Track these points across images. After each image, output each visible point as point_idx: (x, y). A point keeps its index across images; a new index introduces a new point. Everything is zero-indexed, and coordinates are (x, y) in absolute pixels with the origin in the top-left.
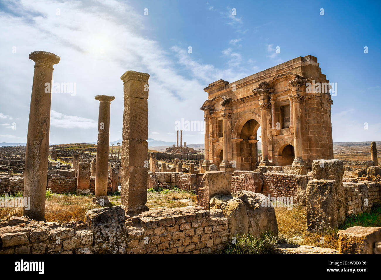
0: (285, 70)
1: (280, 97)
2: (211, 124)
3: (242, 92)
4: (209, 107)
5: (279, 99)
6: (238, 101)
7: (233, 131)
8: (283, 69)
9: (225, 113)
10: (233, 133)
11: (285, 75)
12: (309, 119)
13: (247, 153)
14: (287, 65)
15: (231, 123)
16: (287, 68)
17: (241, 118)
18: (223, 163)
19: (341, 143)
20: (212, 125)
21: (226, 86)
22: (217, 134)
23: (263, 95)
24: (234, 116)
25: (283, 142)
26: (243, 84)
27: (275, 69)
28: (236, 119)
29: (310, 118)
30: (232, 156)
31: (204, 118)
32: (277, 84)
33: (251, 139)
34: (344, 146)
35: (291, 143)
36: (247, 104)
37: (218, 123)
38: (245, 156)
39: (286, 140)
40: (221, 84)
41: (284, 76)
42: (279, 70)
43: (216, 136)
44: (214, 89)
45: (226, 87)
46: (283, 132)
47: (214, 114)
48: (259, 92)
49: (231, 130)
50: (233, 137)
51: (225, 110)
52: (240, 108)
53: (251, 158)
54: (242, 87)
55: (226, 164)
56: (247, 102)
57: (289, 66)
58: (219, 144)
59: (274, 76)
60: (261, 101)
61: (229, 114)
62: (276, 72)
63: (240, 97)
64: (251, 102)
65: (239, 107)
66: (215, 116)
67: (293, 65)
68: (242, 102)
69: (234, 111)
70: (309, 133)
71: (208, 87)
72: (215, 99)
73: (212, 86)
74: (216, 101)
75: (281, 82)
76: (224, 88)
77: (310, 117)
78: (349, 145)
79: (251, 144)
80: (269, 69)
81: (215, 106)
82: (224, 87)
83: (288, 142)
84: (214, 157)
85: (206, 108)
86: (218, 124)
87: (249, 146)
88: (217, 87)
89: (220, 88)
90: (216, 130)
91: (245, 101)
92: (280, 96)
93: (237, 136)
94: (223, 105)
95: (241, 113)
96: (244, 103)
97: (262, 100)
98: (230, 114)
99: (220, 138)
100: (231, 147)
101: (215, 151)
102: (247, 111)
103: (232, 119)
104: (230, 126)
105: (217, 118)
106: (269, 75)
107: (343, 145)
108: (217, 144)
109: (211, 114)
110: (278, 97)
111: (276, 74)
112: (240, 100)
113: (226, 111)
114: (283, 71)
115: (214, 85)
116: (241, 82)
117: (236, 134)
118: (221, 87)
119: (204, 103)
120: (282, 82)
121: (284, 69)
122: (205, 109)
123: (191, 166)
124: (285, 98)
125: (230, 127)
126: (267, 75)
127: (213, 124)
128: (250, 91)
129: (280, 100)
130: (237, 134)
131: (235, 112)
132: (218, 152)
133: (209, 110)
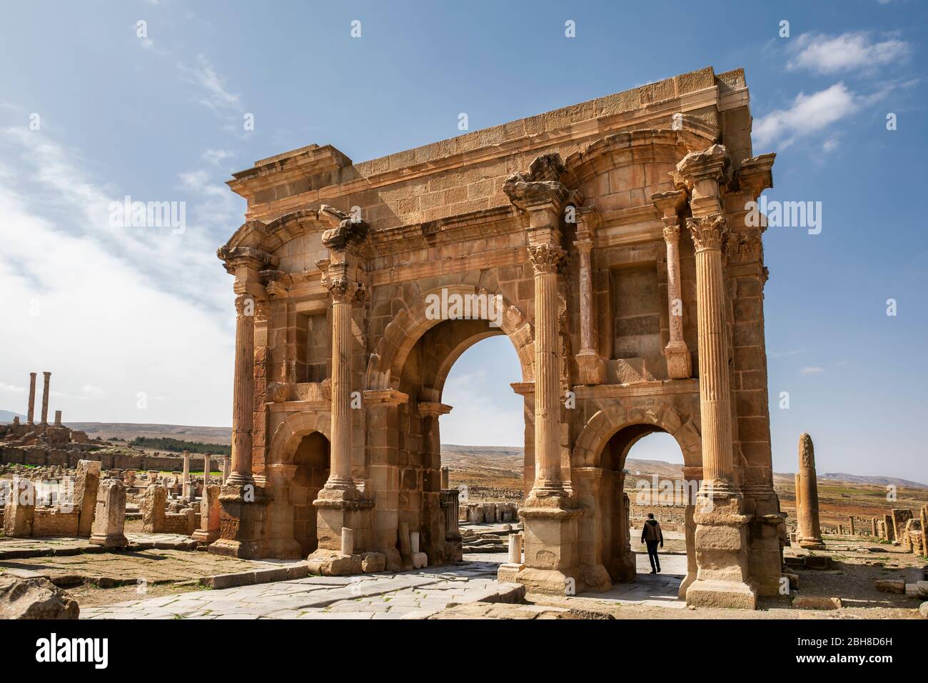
0: (643, 117)
1: (612, 232)
2: (260, 325)
3: (425, 201)
4: (258, 252)
5: (606, 238)
6: (406, 235)
7: (375, 359)
8: (633, 112)
9: (345, 277)
10: (373, 369)
11: (645, 138)
12: (739, 324)
13: (414, 453)
14: (650, 99)
15: (365, 325)
16: (648, 112)
17: (414, 308)
18: (335, 488)
19: (457, 446)
20: (266, 329)
21: (340, 171)
22: (289, 367)
23: (550, 210)
24: (381, 298)
25: (621, 410)
26: (431, 167)
27: (589, 113)
28: (390, 309)
29: (744, 323)
30: (367, 463)
31: (236, 296)
32: (597, 175)
33: (430, 401)
34: (463, 455)
35: (657, 416)
36: (447, 252)
37: (297, 325)
38: (407, 465)
39: (638, 403)
40: (318, 161)
41: (642, 142)
42: (612, 116)
43: (283, 374)
44: (282, 180)
45: (344, 175)
46: (618, 374)
47: (280, 284)
48: (534, 196)
49: (363, 354)
50: (374, 384)
51: (346, 265)
52: (410, 267)
53: (425, 472)
54: (423, 180)
55: (346, 496)
56: (445, 243)
57: (661, 104)
58: (299, 408)
59: (585, 139)
60: (539, 232)
61: (360, 285)
62: (597, 123)
63: (415, 218)
64: (467, 244)
65: (405, 262)
66: (282, 291)
67: (679, 99)
68: (425, 241)
69: (379, 275)
70: (742, 383)
71: (253, 172)
72: (285, 220)
73: (271, 166)
74: (288, 230)
75: (616, 167)
76: (334, 178)
77: (745, 316)
78: (471, 452)
79: (425, 419)
80: (560, 111)
81: (285, 252)
82: (330, 177)
83: (642, 413)
84: (271, 463)
85: (244, 250)
86: (294, 327)
87: (419, 426)
88: (297, 172)
89: (309, 180)
90: (285, 350)
91: (439, 238)
92: (610, 223)
93: (392, 380)
94: (337, 244)
95: (414, 285)
96: (433, 245)
97: (545, 227)
98: (363, 288)
99: (303, 386)
100: (362, 424)
101: (280, 438)
102: (446, 278)
103: (367, 307)
104: (359, 339)
105: (291, 302)
106: (565, 134)
107: (462, 451)
108: (290, 407)
109: (264, 282)
110: (604, 228)
111: (597, 132)
112: (420, 233)
113: (348, 269)
114: (631, 120)
115: (282, 162)
116: (420, 160)
117: (389, 372)
118: (318, 176)
119: (237, 233)
120: (621, 171)
121: (637, 115)
122: (242, 257)
123: (155, 494)
124: (633, 234)
125: (361, 342)
126: (552, 136)
127: (271, 326)
128: (464, 197)
129: (611, 242)
130: (392, 373)
131: (385, 280)
132: (293, 442)
133: (256, 264)
